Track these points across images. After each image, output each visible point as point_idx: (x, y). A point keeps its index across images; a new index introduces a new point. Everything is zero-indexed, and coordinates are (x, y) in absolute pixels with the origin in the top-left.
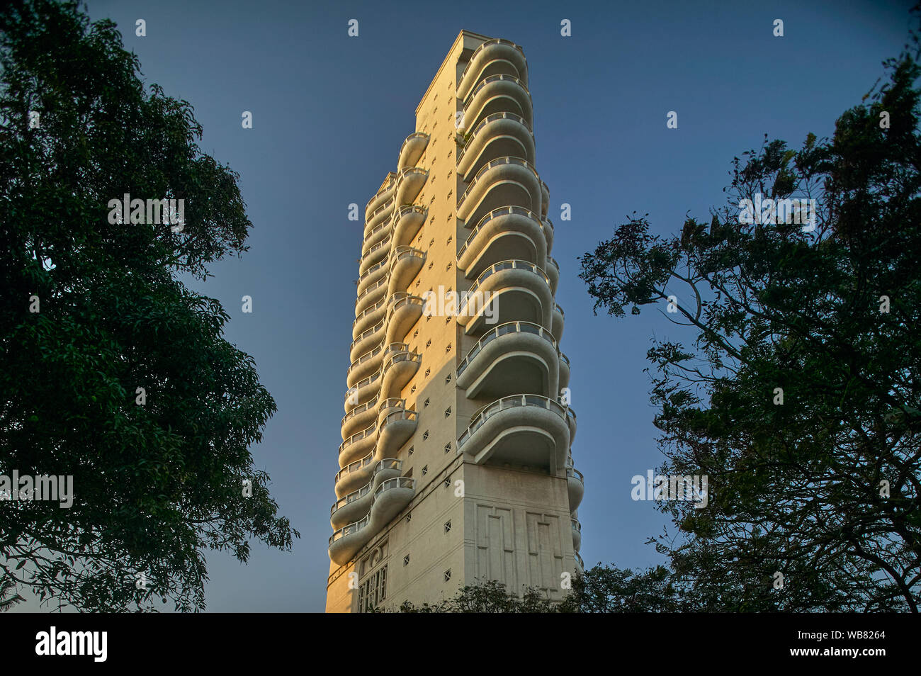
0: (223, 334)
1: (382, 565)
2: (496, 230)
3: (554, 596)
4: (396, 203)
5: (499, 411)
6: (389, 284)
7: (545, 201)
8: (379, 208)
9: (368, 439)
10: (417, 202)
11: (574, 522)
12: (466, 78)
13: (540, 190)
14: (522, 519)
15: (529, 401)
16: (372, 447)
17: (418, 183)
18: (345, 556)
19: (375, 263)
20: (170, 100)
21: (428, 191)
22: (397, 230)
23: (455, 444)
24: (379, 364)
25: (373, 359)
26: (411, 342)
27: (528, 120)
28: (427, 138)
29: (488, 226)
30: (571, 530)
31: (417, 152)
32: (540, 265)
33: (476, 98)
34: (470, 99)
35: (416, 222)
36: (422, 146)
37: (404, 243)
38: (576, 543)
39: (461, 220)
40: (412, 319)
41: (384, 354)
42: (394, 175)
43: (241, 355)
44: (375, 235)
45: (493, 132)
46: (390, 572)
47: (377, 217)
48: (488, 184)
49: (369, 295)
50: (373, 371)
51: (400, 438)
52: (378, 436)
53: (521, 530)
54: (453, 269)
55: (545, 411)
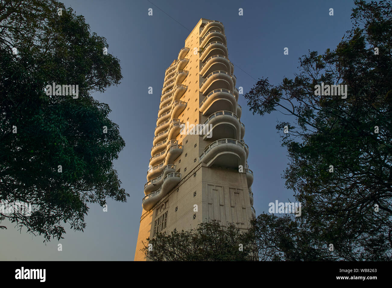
0: (108, 116)
1: (165, 211)
2: (214, 78)
3: (243, 227)
4: (177, 70)
5: (217, 145)
6: (173, 97)
7: (232, 69)
8: (170, 71)
9: (162, 156)
10: (185, 69)
11: (250, 192)
12: (203, 31)
13: (230, 65)
14: (227, 190)
15: (229, 141)
16: (163, 159)
17: (185, 63)
18: (149, 207)
19: (168, 90)
20: (99, 37)
21: (189, 65)
22: (177, 78)
23: (198, 158)
24: (168, 126)
25: (166, 124)
26: (181, 118)
27: (225, 43)
28: (189, 49)
29: (211, 77)
30: (248, 195)
31: (185, 53)
32: (232, 91)
33: (206, 37)
34: (204, 38)
35: (184, 75)
36: (187, 51)
37: (179, 83)
38: (251, 202)
39: (201, 75)
40: (182, 110)
41: (170, 123)
42: (177, 60)
43: (114, 124)
44: (168, 80)
45: (212, 47)
46: (169, 214)
47: (169, 74)
48: (211, 63)
49: (165, 101)
50: (165, 129)
51: (175, 156)
52: (166, 155)
53: (227, 196)
54: (198, 92)
55: (236, 145)
